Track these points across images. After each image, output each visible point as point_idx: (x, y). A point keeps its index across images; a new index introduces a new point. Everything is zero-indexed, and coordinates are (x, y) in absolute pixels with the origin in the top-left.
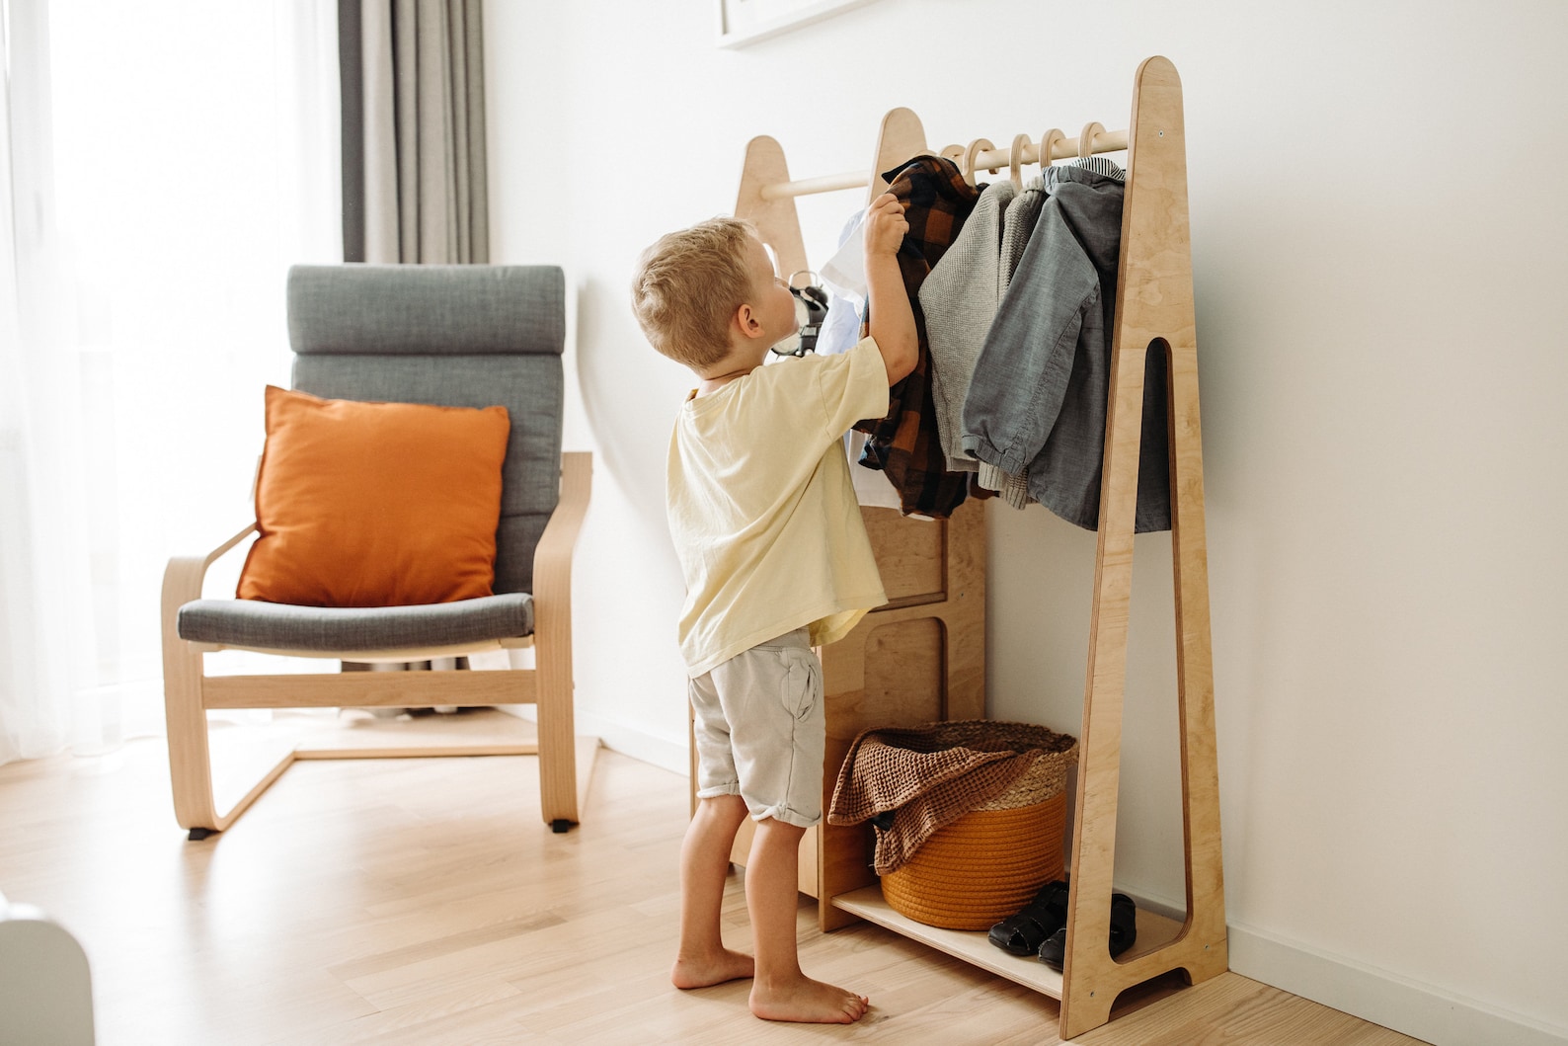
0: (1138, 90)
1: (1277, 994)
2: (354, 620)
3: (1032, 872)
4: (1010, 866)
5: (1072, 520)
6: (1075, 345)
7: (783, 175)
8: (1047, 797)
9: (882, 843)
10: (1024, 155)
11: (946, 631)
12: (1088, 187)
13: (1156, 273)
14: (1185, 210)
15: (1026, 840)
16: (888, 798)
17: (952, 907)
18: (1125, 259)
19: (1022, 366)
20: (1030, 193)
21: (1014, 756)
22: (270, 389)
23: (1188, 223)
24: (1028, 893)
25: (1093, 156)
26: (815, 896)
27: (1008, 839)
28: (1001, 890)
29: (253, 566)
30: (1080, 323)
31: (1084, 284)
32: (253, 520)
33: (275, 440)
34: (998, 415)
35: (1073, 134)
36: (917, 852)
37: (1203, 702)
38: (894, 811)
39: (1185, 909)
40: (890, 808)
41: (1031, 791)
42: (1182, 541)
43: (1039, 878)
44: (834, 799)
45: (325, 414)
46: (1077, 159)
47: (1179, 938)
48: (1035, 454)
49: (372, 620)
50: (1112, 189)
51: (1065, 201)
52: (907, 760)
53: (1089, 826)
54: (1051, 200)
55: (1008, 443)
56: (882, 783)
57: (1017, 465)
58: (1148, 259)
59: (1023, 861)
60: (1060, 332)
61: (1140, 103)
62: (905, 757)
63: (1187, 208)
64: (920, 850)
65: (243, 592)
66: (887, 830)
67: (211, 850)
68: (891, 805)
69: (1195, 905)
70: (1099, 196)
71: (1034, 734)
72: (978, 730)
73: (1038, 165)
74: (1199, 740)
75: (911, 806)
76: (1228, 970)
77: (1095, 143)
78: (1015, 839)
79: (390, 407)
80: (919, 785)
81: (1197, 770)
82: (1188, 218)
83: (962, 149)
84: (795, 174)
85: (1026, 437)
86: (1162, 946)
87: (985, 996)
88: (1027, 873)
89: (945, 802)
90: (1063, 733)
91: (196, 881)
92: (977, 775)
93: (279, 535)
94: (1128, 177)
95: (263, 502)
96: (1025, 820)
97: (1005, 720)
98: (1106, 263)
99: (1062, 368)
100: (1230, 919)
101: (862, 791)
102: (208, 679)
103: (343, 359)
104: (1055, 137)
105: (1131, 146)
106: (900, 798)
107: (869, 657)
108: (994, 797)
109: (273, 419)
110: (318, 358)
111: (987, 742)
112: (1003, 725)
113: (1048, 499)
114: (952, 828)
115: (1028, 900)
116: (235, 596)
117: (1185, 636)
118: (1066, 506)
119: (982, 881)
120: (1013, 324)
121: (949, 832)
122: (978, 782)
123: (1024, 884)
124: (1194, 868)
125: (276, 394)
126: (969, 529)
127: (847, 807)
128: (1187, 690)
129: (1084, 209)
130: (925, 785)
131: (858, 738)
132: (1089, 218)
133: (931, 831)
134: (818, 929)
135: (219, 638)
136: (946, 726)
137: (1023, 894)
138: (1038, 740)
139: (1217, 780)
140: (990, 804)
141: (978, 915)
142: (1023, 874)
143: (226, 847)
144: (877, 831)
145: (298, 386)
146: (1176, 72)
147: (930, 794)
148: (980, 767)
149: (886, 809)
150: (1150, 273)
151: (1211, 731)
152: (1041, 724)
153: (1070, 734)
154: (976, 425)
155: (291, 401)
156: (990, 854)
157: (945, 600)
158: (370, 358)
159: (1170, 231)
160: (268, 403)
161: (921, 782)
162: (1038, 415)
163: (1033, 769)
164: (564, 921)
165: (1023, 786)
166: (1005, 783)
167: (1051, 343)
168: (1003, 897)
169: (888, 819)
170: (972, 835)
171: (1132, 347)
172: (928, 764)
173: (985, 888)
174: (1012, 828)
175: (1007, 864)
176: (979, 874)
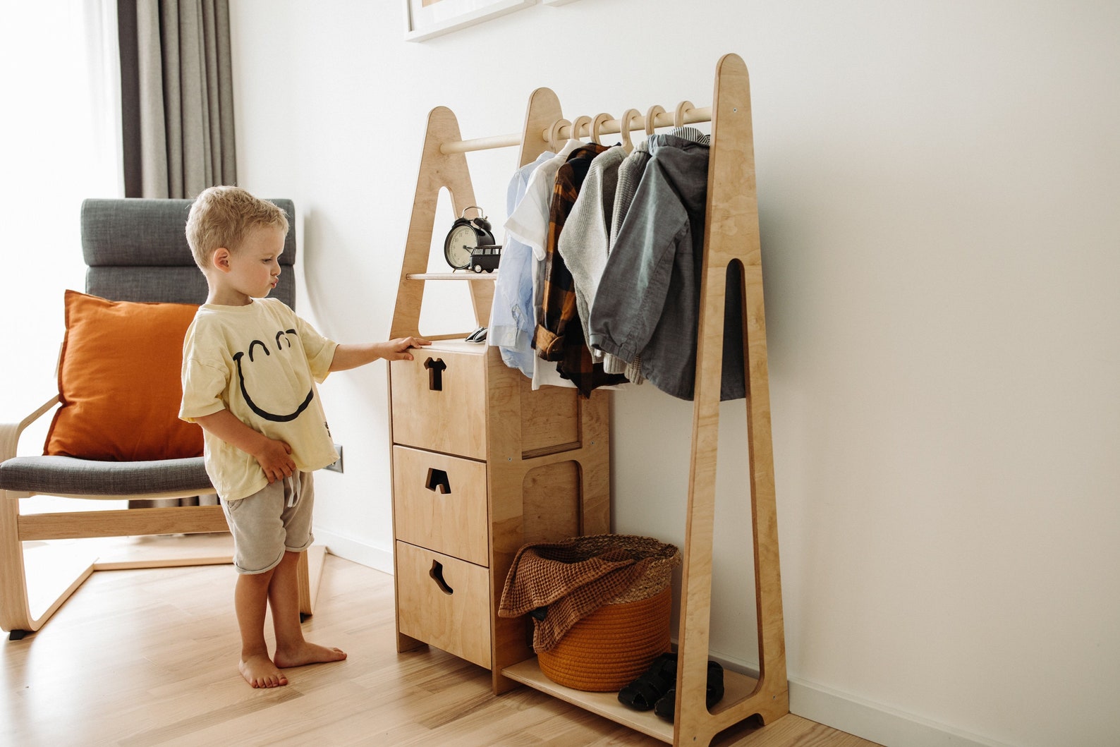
0: (718, 78)
1: (825, 730)
2: (136, 471)
3: (648, 647)
4: (632, 644)
5: (672, 393)
6: (671, 266)
7: (456, 135)
8: (658, 592)
9: (539, 629)
10: (632, 124)
11: (581, 469)
12: (680, 150)
13: (733, 212)
14: (752, 165)
15: (643, 624)
16: (542, 597)
17: (590, 675)
18: (711, 202)
19: (634, 281)
20: (637, 153)
21: (633, 564)
22: (69, 294)
23: (754, 175)
24: (646, 662)
25: (685, 126)
26: (490, 669)
27: (631, 624)
28: (626, 662)
29: (58, 429)
30: (674, 250)
31: (677, 222)
32: (57, 393)
33: (73, 332)
34: (617, 318)
35: (671, 109)
36: (565, 636)
37: (769, 521)
38: (548, 606)
39: (758, 670)
40: (545, 604)
41: (646, 588)
42: (753, 406)
43: (653, 651)
44: (503, 598)
45: (112, 312)
46: (673, 127)
47: (754, 693)
48: (643, 346)
49: (150, 470)
50: (697, 151)
51: (663, 160)
52: (556, 569)
53: (690, 617)
54: (652, 160)
55: (624, 339)
56: (538, 586)
57: (630, 355)
58: (727, 201)
59: (641, 640)
60: (659, 257)
61: (720, 88)
62: (554, 568)
63: (753, 164)
64: (567, 635)
65: (50, 448)
66: (542, 621)
67: (29, 647)
68: (545, 602)
69: (766, 668)
70: (687, 156)
71: (647, 544)
72: (606, 542)
73: (644, 132)
74: (768, 550)
75: (557, 603)
76: (789, 712)
77: (686, 117)
78: (635, 624)
79: (163, 306)
80: (565, 588)
81: (766, 570)
82: (754, 171)
83: (590, 119)
84: (465, 135)
85: (637, 334)
86: (743, 699)
87: (615, 742)
88: (645, 648)
89: (585, 599)
90: (667, 543)
91: (18, 671)
92: (607, 578)
93: (78, 404)
94: (712, 143)
95: (64, 379)
96: (643, 609)
97: (626, 534)
98: (695, 205)
99: (662, 284)
100: (791, 675)
101: (523, 591)
102: (22, 517)
103: (126, 270)
104: (657, 111)
105: (714, 119)
106: (551, 597)
107: (526, 491)
108: (620, 595)
109: (72, 316)
110: (107, 269)
111: (613, 552)
112: (624, 538)
113: (654, 379)
114: (590, 617)
115: (645, 667)
116: (42, 452)
117: (757, 475)
118: (667, 384)
119: (612, 656)
120: (627, 251)
121: (588, 620)
122: (608, 584)
123: (643, 656)
124: (765, 641)
125: (74, 297)
126: (597, 395)
127: (512, 604)
128: (759, 514)
129: (677, 166)
130: (569, 587)
131: (519, 552)
132: (681, 172)
133: (575, 621)
134: (491, 693)
135: (29, 487)
136: (583, 540)
137: (642, 664)
138: (649, 549)
139: (780, 576)
140: (617, 599)
141: (609, 680)
142: (641, 649)
143: (40, 644)
144: (535, 621)
145: (91, 291)
146: (744, 65)
147: (573, 593)
148: (609, 573)
149: (541, 605)
150: (728, 212)
151: (775, 542)
152: (652, 537)
153: (673, 544)
154: (600, 325)
155: (87, 302)
156: (617, 636)
157: (580, 447)
158: (146, 269)
159: (742, 181)
160: (67, 304)
161: (567, 585)
162: (645, 319)
163: (648, 572)
164: (301, 695)
165: (641, 585)
166: (628, 584)
167: (653, 265)
168: (627, 666)
169: (542, 612)
170: (605, 622)
171: (717, 267)
172: (572, 572)
173: (614, 660)
174: (633, 616)
175: (630, 642)
176: (611, 651)
